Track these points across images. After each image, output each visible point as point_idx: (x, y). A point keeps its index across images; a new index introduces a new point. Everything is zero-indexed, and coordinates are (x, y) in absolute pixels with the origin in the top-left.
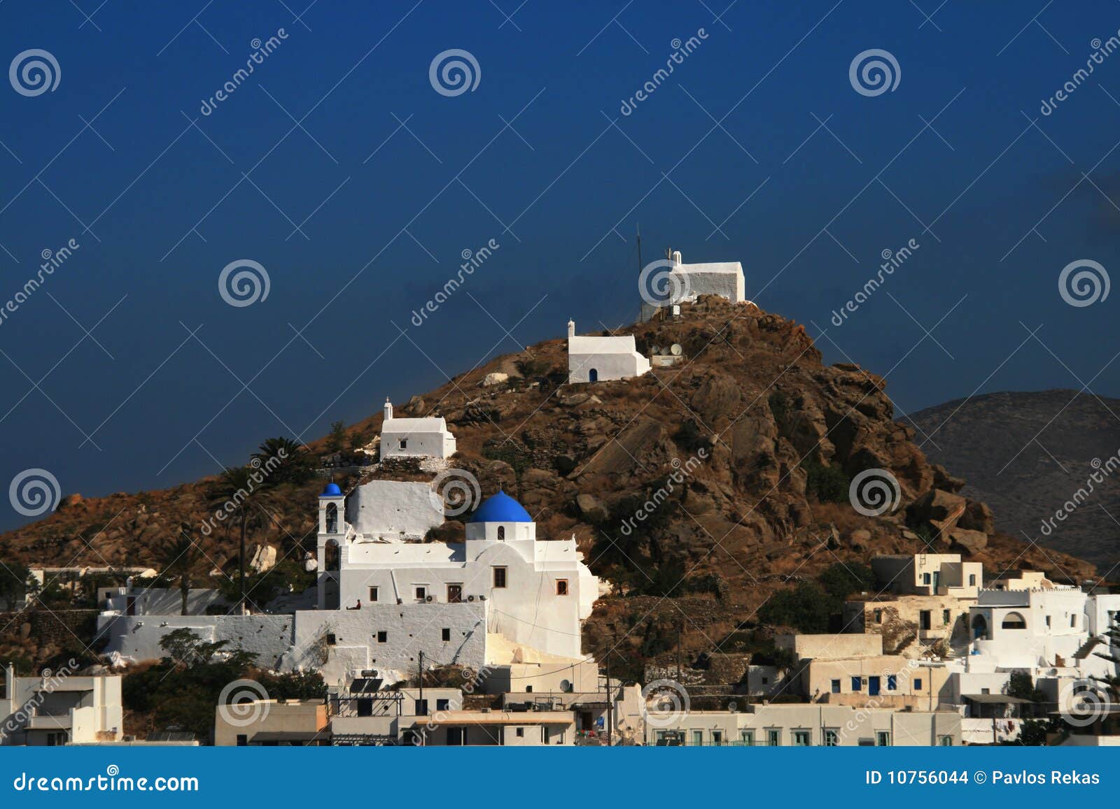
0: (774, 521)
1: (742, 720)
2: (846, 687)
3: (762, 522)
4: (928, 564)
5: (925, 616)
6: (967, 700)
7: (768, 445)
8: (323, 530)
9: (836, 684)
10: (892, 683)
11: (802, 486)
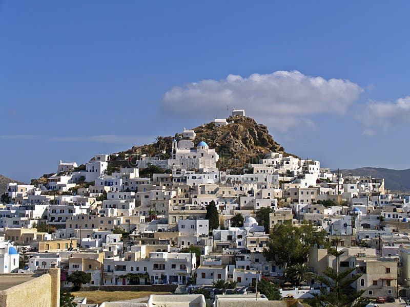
0: (249, 148)
1: (242, 176)
2: (260, 172)
3: (247, 148)
4: (274, 154)
5: (273, 162)
6: (280, 174)
7: (248, 136)
8: (173, 147)
9: (258, 172)
10: (267, 171)
11: (253, 143)
